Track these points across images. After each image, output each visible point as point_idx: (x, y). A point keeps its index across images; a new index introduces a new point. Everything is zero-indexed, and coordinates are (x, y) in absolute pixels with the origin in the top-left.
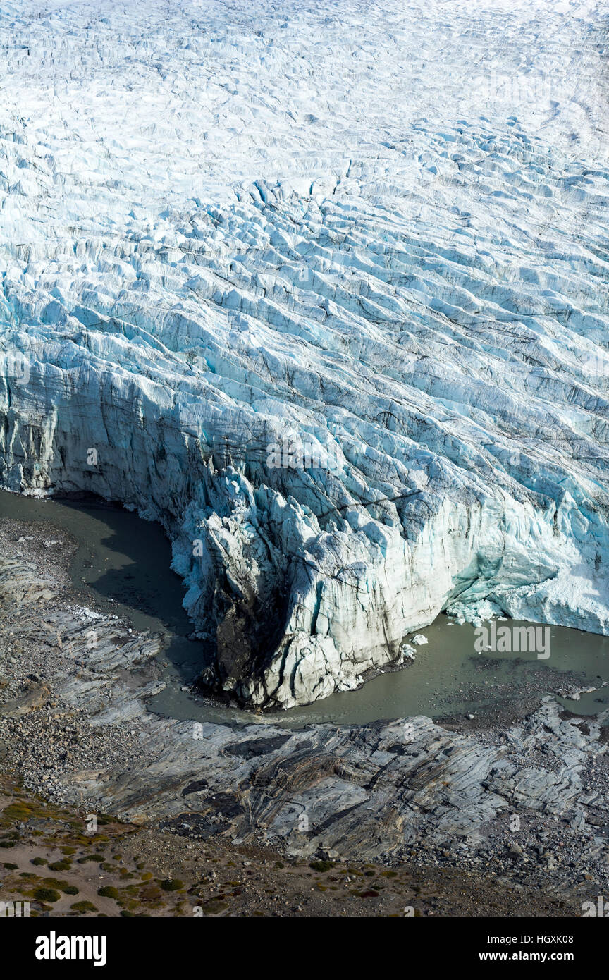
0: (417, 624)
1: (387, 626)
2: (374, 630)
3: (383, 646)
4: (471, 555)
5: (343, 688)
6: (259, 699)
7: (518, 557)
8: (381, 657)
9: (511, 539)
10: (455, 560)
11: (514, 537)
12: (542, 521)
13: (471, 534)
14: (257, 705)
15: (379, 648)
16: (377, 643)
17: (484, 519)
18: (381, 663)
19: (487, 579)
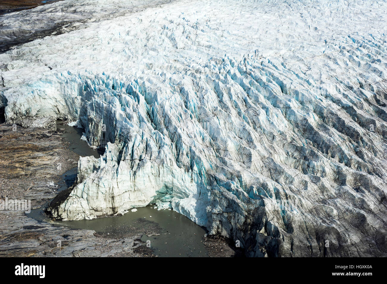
0: (137, 205)
1: (113, 201)
2: (108, 202)
3: (110, 208)
4: (162, 185)
5: (87, 218)
6: (55, 215)
7: (178, 188)
8: (109, 212)
9: (175, 181)
10: (156, 185)
11: (176, 180)
12: (187, 177)
13: (160, 176)
14: (54, 217)
15: (109, 208)
16: (108, 207)
17: (165, 172)
18: (109, 214)
19: (170, 194)
